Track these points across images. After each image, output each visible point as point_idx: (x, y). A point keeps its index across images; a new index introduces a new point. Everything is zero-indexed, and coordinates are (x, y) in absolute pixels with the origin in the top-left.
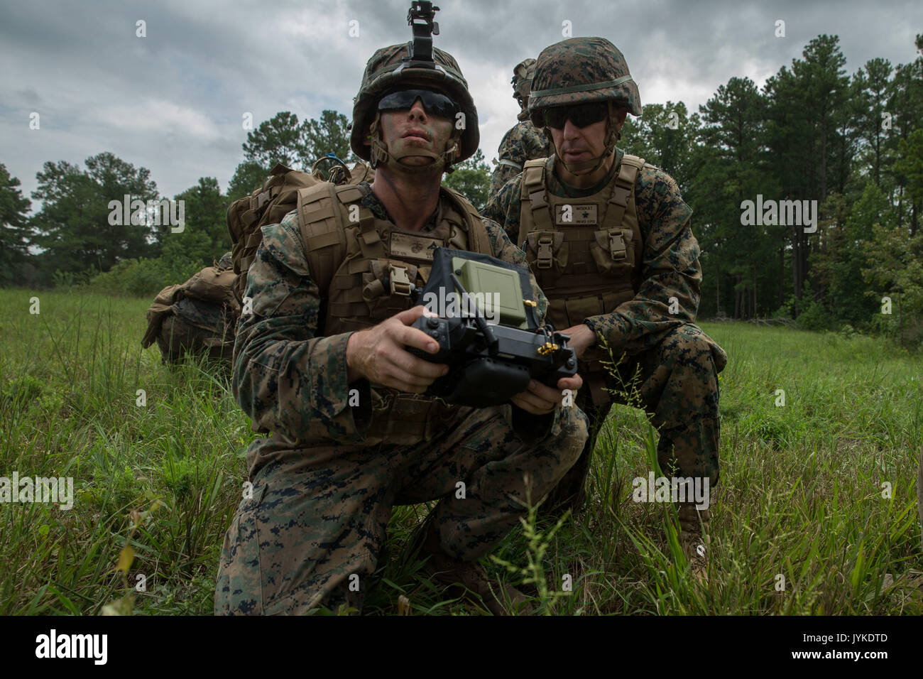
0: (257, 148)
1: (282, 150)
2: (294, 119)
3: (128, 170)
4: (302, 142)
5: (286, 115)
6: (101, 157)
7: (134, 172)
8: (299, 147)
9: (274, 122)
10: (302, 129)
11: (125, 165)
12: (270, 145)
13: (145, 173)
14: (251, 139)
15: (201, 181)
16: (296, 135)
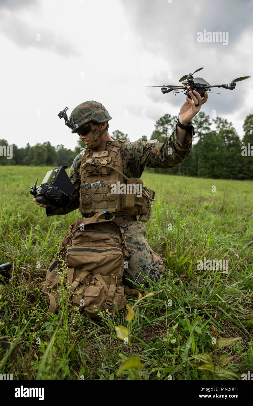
0: (159, 126)
1: (166, 126)
2: (170, 116)
3: (122, 134)
4: (172, 123)
5: (167, 115)
6: (116, 131)
7: (124, 135)
8: (171, 125)
9: (164, 118)
10: (172, 119)
11: (122, 133)
12: (163, 124)
13: (127, 135)
14: (157, 123)
15: (143, 137)
16: (170, 121)
